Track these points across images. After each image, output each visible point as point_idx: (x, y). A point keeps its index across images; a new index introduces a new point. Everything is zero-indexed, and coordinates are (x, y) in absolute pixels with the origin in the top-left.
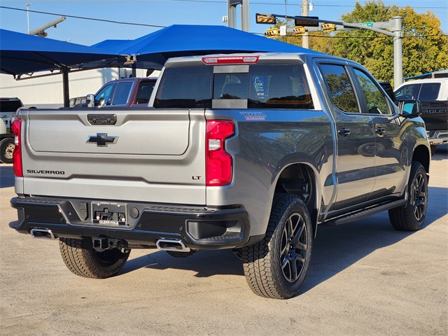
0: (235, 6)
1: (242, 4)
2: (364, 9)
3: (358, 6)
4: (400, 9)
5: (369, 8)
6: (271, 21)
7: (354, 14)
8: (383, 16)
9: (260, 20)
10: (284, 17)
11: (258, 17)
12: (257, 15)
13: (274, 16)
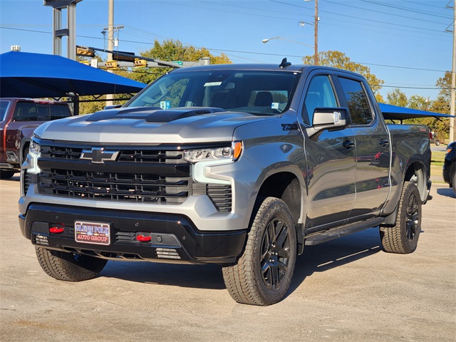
0: (60, 37)
1: (68, 35)
2: (163, 48)
3: (157, 45)
4: (196, 50)
5: (167, 47)
6: (90, 54)
7: (153, 52)
8: (181, 56)
9: (80, 52)
10: (103, 50)
11: (78, 49)
12: (77, 47)
13: (93, 49)
